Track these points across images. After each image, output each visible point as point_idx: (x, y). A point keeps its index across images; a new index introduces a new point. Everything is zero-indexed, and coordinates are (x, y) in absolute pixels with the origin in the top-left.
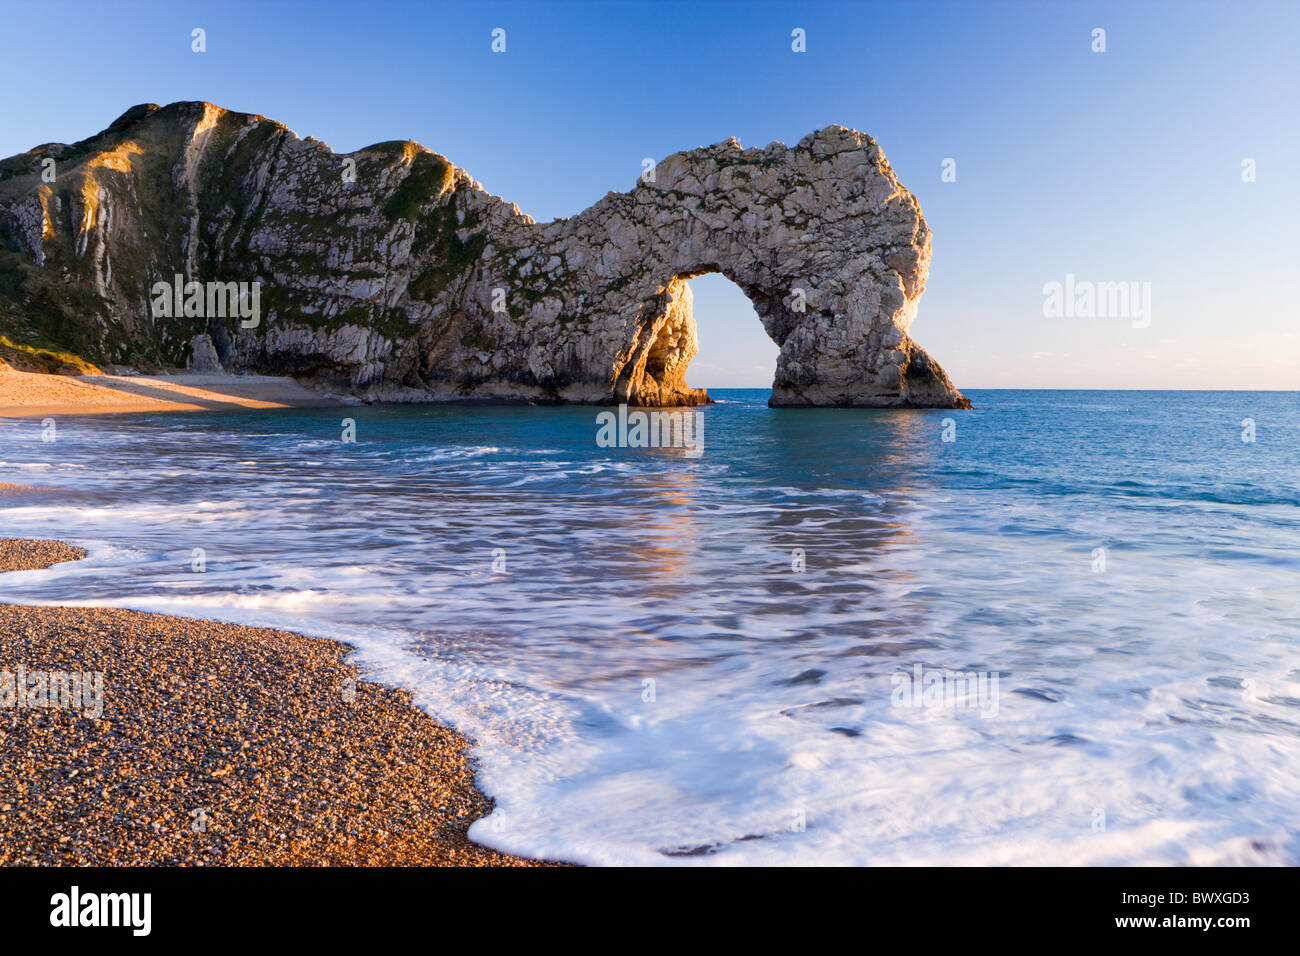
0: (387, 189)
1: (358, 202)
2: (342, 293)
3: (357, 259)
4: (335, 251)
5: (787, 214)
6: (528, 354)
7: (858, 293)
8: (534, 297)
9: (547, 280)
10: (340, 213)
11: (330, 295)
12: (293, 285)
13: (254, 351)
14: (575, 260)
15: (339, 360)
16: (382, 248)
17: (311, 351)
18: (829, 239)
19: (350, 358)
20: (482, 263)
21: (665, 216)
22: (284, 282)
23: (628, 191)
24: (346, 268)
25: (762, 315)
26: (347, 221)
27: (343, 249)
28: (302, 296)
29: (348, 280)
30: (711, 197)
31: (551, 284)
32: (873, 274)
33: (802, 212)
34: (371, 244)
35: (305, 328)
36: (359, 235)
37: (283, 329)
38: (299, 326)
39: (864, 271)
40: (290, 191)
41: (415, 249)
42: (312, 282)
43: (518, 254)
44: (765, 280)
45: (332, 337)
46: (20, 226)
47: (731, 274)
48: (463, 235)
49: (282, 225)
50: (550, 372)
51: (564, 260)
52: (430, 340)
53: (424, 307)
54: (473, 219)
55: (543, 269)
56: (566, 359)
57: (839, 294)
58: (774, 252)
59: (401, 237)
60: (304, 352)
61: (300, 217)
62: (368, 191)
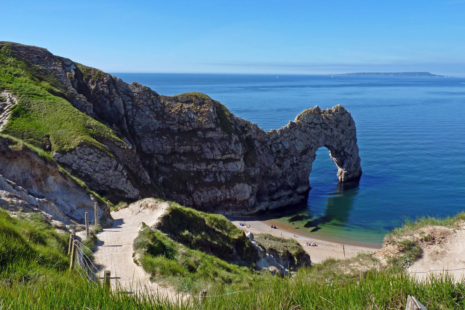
0: (217, 119)
2: (223, 170)
3: (223, 154)
6: (287, 179)
8: (282, 159)
9: (282, 153)
11: (216, 172)
12: (191, 169)
14: (287, 146)
15: (240, 199)
16: (233, 147)
19: (244, 198)
20: (257, 148)
21: (313, 131)
24: (220, 158)
27: (212, 149)
29: (224, 164)
31: (284, 154)
34: (226, 146)
35: (214, 189)
36: (218, 142)
37: (201, 192)
38: (209, 189)
42: (203, 167)
43: (268, 144)
50: (294, 184)
51: (283, 145)
53: (254, 170)
54: (243, 130)
56: (296, 179)
58: (340, 141)
60: (219, 200)
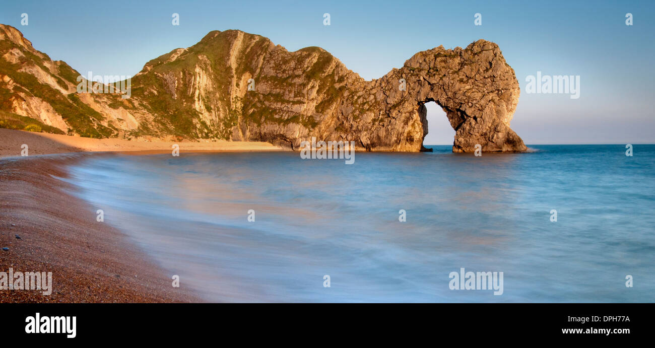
0: (308, 67)
1: (297, 73)
2: (290, 110)
3: (296, 96)
4: (287, 93)
5: (460, 77)
6: (361, 135)
7: (487, 110)
8: (363, 111)
9: (368, 105)
10: (289, 77)
11: (285, 111)
12: (272, 106)
13: (256, 133)
15: (288, 137)
16: (305, 91)
17: (278, 133)
18: (477, 87)
19: (293, 136)
20: (344, 98)
21: (414, 78)
22: (268, 105)
23: (400, 68)
24: (291, 100)
25: (449, 119)
26: (292, 81)
27: (290, 92)
28: (274, 111)
29: (292, 105)
30: (431, 71)
31: (370, 106)
32: (493, 101)
33: (466, 76)
34: (301, 90)
35: (275, 124)
36: (296, 86)
38: (273, 123)
39: (490, 101)
40: (270, 68)
41: (318, 92)
42: (279, 105)
43: (358, 94)
44: (451, 104)
45: (286, 128)
46: (167, 83)
47: (438, 102)
48: (337, 86)
49: (267, 82)
50: (369, 142)
51: (375, 97)
52: (323, 129)
53: (321, 116)
54: (341, 79)
55: (367, 100)
56: (375, 137)
57: (479, 110)
58: (455, 93)
59: (313, 87)
60: (275, 133)
61: (274, 78)
62: (301, 68)
